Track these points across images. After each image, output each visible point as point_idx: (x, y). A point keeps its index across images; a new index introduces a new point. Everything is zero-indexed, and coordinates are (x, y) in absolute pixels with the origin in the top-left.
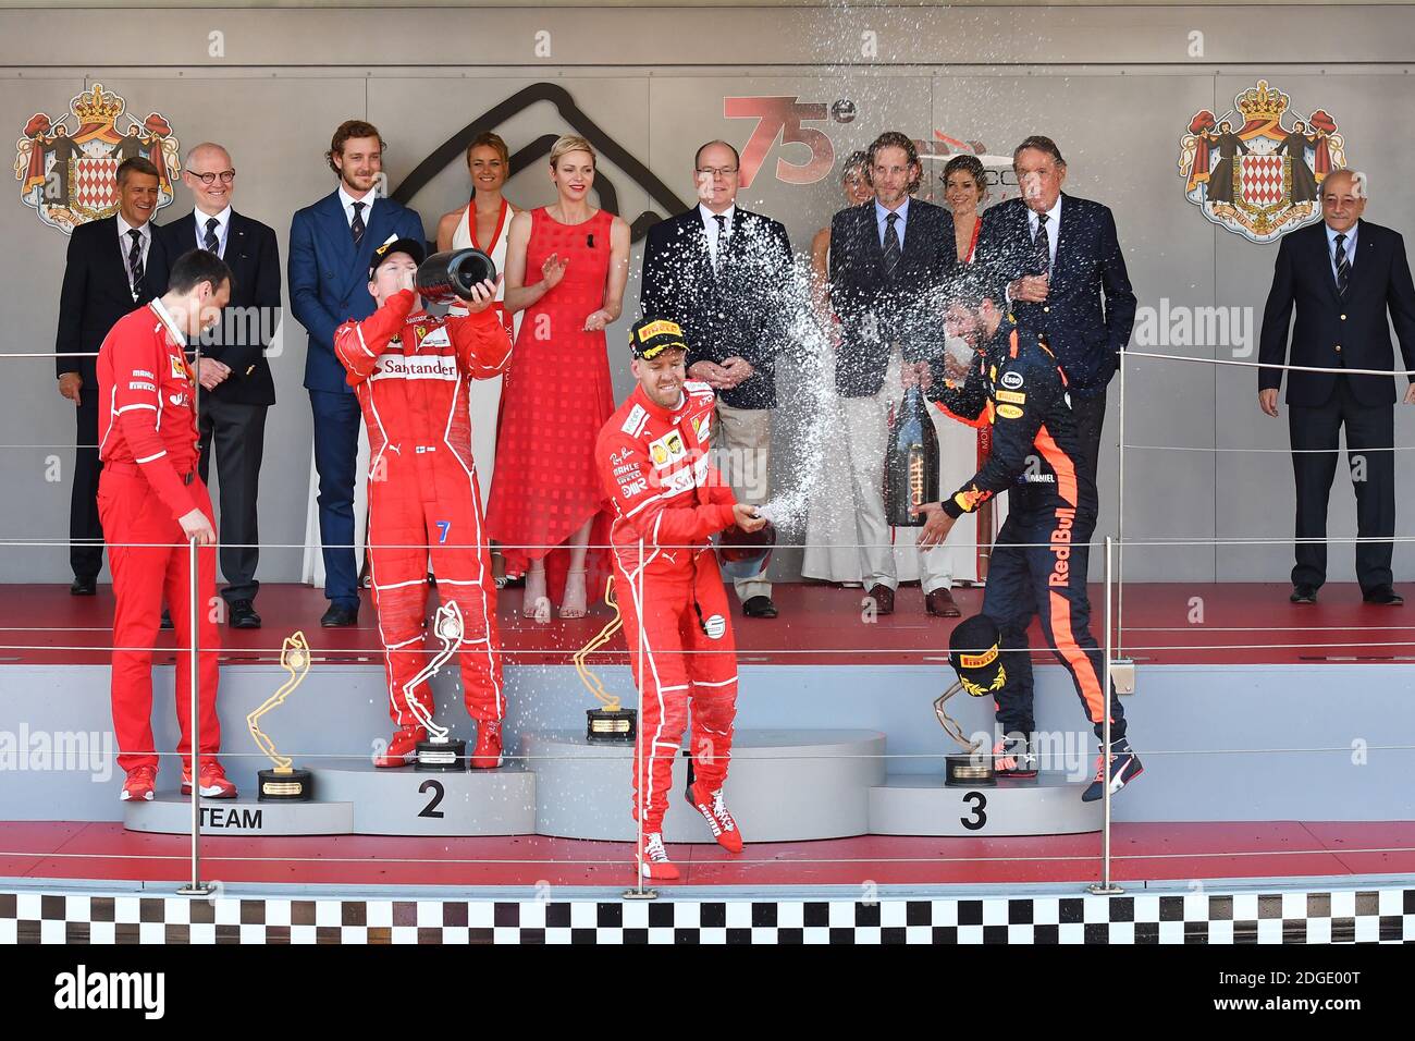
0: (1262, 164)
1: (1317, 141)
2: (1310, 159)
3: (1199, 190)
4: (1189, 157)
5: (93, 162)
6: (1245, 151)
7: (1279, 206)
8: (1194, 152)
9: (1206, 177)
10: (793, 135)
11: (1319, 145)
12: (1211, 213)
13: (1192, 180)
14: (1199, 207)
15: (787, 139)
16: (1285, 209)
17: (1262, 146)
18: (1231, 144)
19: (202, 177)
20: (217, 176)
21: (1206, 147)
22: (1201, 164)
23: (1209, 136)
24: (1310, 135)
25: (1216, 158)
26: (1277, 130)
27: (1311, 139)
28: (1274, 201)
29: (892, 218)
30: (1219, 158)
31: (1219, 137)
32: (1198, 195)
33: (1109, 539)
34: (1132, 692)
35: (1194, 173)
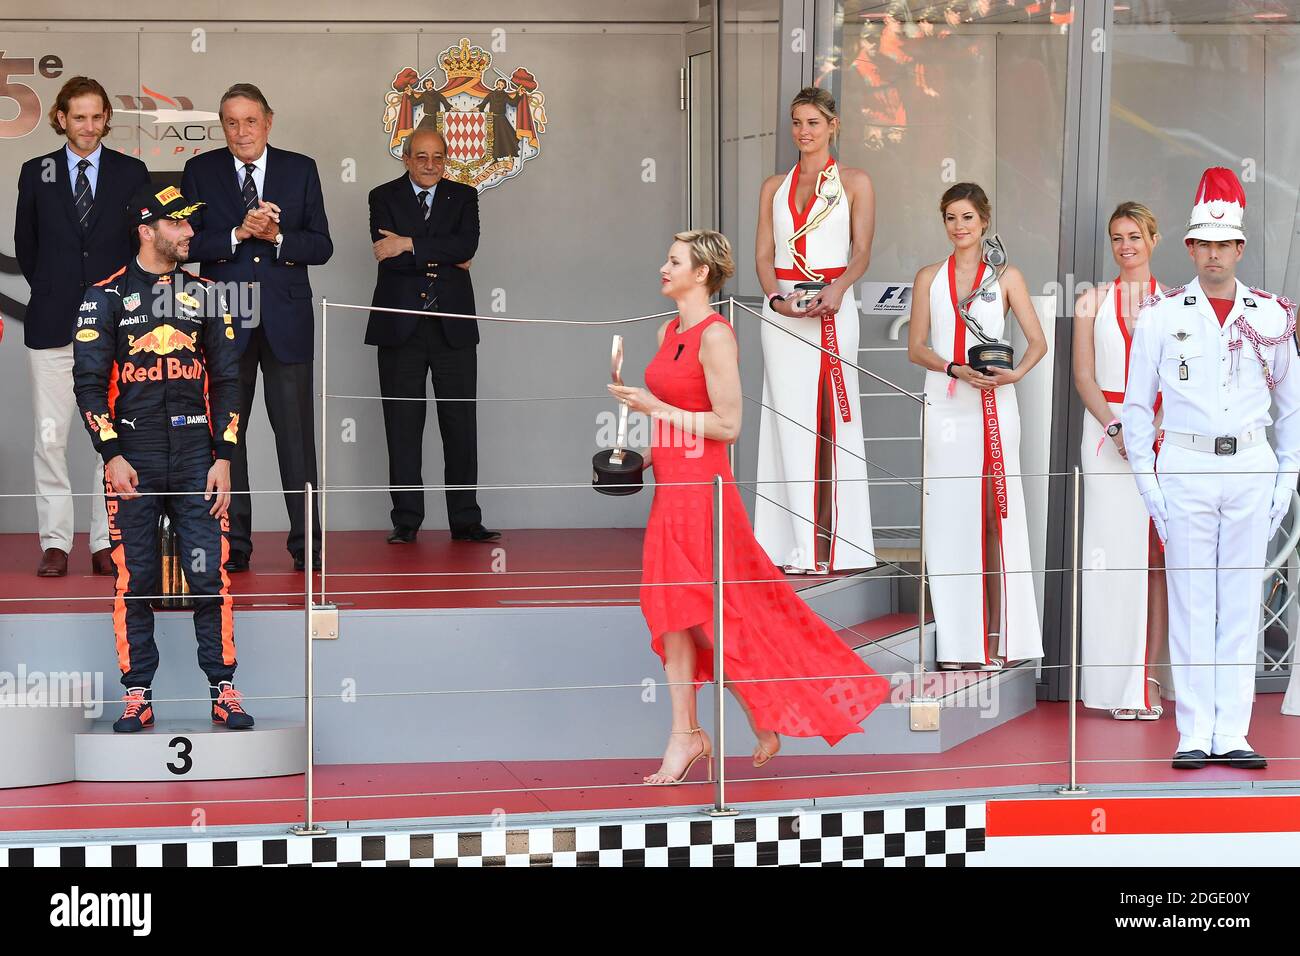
0: (465, 121)
1: (519, 99)
2: (512, 116)
3: (403, 146)
4: (393, 113)
6: (448, 107)
7: (482, 162)
8: (398, 108)
9: (410, 133)
11: (521, 103)
13: (396, 136)
16: (488, 164)
17: (464, 103)
18: (434, 101)
21: (410, 104)
22: (405, 119)
23: (413, 93)
24: (511, 91)
25: (420, 114)
26: (479, 86)
27: (513, 97)
28: (477, 156)
29: (83, 165)
30: (423, 115)
31: (422, 94)
32: (402, 151)
33: (310, 486)
34: (336, 637)
35: (398, 129)
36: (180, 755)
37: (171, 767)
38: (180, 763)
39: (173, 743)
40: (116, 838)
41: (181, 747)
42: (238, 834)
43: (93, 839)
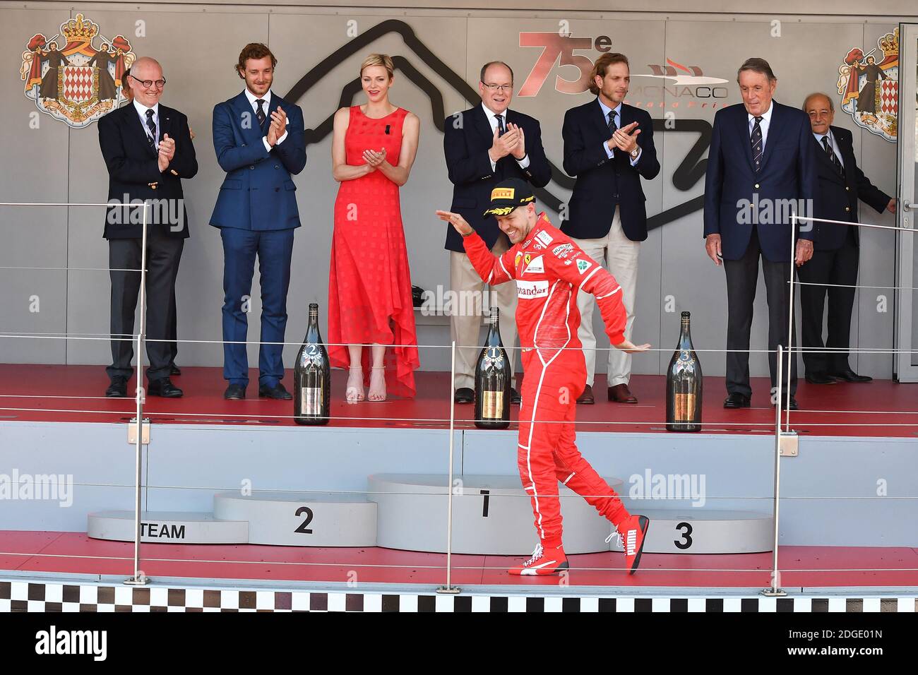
0: (895, 87)
3: (852, 104)
4: (844, 81)
5: (76, 69)
6: (884, 77)
8: (848, 77)
9: (856, 95)
10: (568, 60)
12: (860, 120)
13: (846, 96)
14: (851, 115)
15: (563, 62)
17: (895, 74)
18: (874, 72)
19: (143, 82)
20: (154, 83)
21: (857, 73)
22: (853, 86)
23: (859, 66)
25: (864, 81)
29: (613, 114)
30: (866, 82)
31: (866, 67)
32: (850, 107)
33: (781, 347)
34: (796, 454)
35: (848, 92)
36: (684, 535)
37: (677, 543)
38: (684, 541)
39: (679, 527)
40: (638, 593)
41: (684, 530)
42: (724, 594)
43: (622, 593)
